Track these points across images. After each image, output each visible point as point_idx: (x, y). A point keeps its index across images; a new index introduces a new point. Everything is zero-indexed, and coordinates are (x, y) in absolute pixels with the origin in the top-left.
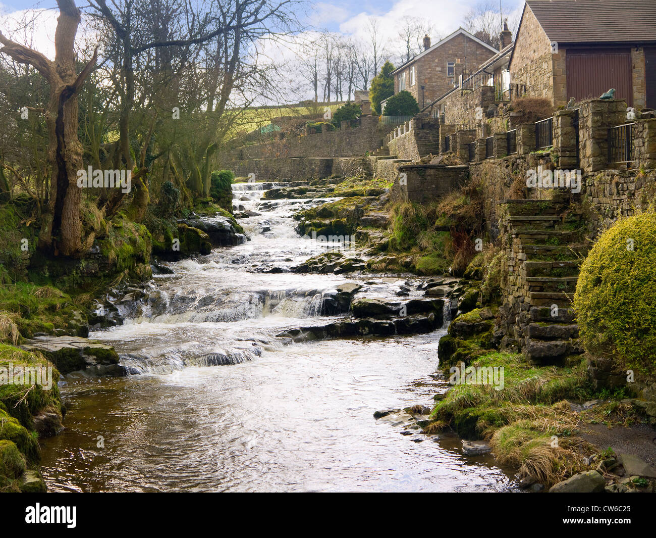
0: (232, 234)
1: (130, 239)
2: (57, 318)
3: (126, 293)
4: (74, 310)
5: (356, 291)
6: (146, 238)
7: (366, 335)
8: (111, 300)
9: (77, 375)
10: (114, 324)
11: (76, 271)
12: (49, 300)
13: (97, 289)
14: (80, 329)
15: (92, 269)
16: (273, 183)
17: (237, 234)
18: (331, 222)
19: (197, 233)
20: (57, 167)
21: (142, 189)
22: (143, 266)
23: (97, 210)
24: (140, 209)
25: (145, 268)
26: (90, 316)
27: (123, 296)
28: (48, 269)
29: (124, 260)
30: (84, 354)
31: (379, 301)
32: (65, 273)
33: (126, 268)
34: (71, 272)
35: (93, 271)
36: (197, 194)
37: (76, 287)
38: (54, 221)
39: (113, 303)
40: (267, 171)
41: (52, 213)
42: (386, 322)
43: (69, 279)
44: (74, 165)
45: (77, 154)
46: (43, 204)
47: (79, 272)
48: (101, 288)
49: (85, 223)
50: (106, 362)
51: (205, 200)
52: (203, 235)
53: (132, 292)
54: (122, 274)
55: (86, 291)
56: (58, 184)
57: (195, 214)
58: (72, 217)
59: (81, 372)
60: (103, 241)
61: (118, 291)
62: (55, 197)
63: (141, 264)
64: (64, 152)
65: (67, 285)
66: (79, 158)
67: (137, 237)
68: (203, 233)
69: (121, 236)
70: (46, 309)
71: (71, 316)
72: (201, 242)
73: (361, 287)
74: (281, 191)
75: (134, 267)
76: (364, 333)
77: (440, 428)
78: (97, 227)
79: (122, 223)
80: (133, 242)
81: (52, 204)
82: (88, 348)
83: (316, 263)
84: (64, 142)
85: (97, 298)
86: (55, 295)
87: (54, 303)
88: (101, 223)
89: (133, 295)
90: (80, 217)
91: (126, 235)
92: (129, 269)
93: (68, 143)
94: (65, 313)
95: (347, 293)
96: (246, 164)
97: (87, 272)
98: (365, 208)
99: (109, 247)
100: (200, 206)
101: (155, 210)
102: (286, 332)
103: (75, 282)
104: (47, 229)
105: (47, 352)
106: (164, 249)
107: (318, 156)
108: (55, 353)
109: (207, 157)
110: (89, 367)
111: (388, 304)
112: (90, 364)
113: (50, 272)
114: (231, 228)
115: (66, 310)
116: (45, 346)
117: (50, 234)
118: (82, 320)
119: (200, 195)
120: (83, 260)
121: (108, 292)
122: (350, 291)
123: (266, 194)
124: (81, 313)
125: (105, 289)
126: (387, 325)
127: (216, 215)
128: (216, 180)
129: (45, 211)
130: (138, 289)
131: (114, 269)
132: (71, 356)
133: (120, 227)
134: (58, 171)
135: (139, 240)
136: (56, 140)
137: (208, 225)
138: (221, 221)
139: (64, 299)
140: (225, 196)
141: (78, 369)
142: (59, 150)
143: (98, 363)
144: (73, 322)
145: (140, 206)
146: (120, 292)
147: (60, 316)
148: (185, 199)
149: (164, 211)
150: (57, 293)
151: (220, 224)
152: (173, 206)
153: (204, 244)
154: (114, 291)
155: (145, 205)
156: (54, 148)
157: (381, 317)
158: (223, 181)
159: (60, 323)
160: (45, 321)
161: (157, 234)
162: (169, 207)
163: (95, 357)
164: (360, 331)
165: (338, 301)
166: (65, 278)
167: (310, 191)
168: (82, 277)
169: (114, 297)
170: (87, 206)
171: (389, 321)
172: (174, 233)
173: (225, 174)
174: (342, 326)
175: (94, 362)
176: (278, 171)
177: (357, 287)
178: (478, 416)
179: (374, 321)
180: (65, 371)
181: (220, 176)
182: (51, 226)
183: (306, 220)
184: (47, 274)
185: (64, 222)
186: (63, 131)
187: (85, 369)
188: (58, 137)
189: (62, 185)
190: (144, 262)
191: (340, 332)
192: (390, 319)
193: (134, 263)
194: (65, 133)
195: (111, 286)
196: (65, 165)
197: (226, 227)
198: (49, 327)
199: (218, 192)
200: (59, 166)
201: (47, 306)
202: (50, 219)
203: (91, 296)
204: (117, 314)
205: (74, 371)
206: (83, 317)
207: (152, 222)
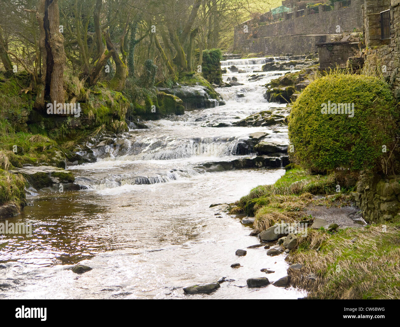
0: (206, 99)
1: (107, 102)
2: (43, 156)
3: (101, 141)
4: (57, 151)
5: (263, 137)
6: (121, 101)
7: (261, 167)
8: (90, 146)
9: (46, 190)
10: (89, 162)
11: (64, 125)
12: (39, 144)
13: (80, 138)
14: (59, 163)
15: (76, 124)
16: (274, 58)
17: (211, 100)
18: (286, 89)
19: (172, 98)
20: (46, 52)
21: (121, 66)
22: (119, 122)
23: (79, 81)
24: (120, 81)
25: (120, 124)
26: (71, 155)
27: (98, 143)
28: (44, 124)
29: (101, 118)
30: (52, 176)
31: (273, 143)
32: (56, 127)
33: (104, 123)
34: (60, 126)
35: (77, 125)
36: (182, 69)
37: (64, 136)
38: (45, 90)
39: (90, 147)
40: (274, 47)
41: (44, 84)
42: (274, 158)
43: (59, 131)
44: (57, 50)
45: (59, 42)
46: (37, 78)
47: (66, 125)
48: (83, 138)
49: (68, 91)
50: (66, 181)
51: (189, 73)
52: (178, 100)
53: (105, 140)
54: (100, 128)
55: (72, 140)
56: (47, 64)
57: (178, 84)
58: (57, 87)
59: (49, 188)
60: (84, 104)
61: (95, 139)
62: (45, 72)
63: (117, 121)
64: (50, 41)
65: (58, 135)
66: (60, 45)
67: (113, 101)
68: (177, 99)
69: (99, 100)
70: (36, 150)
71: (54, 154)
72: (176, 105)
73: (267, 134)
74: (275, 64)
75: (110, 123)
76: (259, 166)
77: (238, 211)
78: (77, 93)
79: (101, 91)
80: (109, 104)
81: (43, 78)
82: (54, 172)
83: (252, 119)
84: (50, 34)
85: (79, 144)
86: (43, 141)
87: (42, 146)
88: (81, 91)
89: (106, 142)
90: (64, 87)
91: (103, 99)
92: (107, 124)
93: (53, 35)
94: (49, 153)
95: (256, 139)
96: (258, 42)
97: (72, 126)
98: (305, 76)
99: (89, 108)
100: (185, 78)
101: (138, 82)
102: (202, 166)
103: (64, 133)
104: (40, 96)
105: (26, 175)
106: (145, 110)
107: (316, 33)
108: (32, 176)
109: (191, 39)
110: (54, 185)
111: (279, 145)
112: (55, 183)
113: (45, 126)
114: (205, 94)
115: (50, 150)
116: (26, 171)
117: (43, 99)
118: (61, 157)
119: (185, 69)
120: (69, 117)
121: (88, 140)
122: (258, 137)
123: (263, 67)
124: (61, 153)
125: (86, 138)
126: (275, 160)
127: (195, 84)
128: (207, 57)
129: (39, 82)
130: (110, 138)
131: (94, 124)
132: (43, 177)
133: (99, 94)
134: (46, 55)
135: (114, 103)
136: (44, 32)
137: (187, 93)
138: (198, 89)
139: (49, 143)
140: (215, 69)
141: (48, 186)
142: (46, 39)
143: (60, 182)
144: (55, 159)
145: (120, 78)
146: (97, 140)
147: (45, 154)
148: (171, 72)
149: (145, 82)
150: (45, 139)
151: (197, 92)
152: (153, 78)
153: (178, 107)
154: (93, 139)
155: (124, 78)
156: (43, 38)
157: (273, 154)
158: (213, 57)
159: (45, 159)
160: (32, 157)
161: (139, 100)
162: (149, 79)
163: (59, 178)
164: (256, 164)
165: (249, 144)
166: (56, 130)
167: (299, 64)
168: (69, 129)
169: (92, 144)
170: (71, 79)
171: (277, 158)
172: (154, 98)
173: (214, 52)
174: (244, 162)
175: (58, 182)
176: (283, 47)
177: (264, 135)
178: (256, 202)
179: (266, 157)
180: (39, 187)
181: (211, 54)
182: (43, 93)
183: (271, 88)
184: (43, 127)
185: (52, 90)
186: (49, 27)
187: (52, 186)
188: (46, 31)
189: (50, 64)
190: (119, 120)
191: (242, 166)
192: (279, 156)
193: (110, 120)
194: (50, 27)
195: (91, 136)
196: (51, 50)
197: (201, 94)
198: (34, 161)
199: (209, 67)
200: (47, 51)
201: (36, 148)
202: (43, 88)
203: (75, 142)
204: (92, 155)
205: (45, 187)
206: (62, 155)
207: (135, 91)
